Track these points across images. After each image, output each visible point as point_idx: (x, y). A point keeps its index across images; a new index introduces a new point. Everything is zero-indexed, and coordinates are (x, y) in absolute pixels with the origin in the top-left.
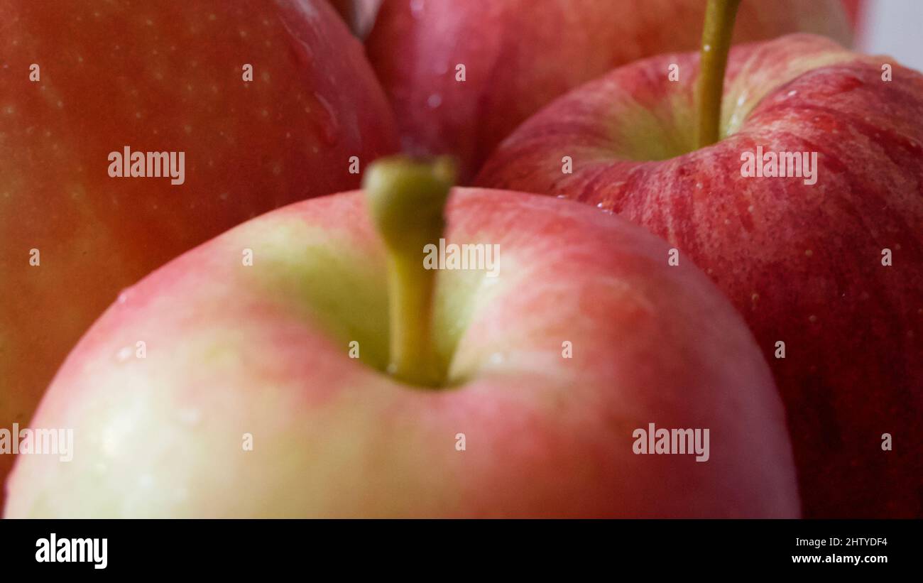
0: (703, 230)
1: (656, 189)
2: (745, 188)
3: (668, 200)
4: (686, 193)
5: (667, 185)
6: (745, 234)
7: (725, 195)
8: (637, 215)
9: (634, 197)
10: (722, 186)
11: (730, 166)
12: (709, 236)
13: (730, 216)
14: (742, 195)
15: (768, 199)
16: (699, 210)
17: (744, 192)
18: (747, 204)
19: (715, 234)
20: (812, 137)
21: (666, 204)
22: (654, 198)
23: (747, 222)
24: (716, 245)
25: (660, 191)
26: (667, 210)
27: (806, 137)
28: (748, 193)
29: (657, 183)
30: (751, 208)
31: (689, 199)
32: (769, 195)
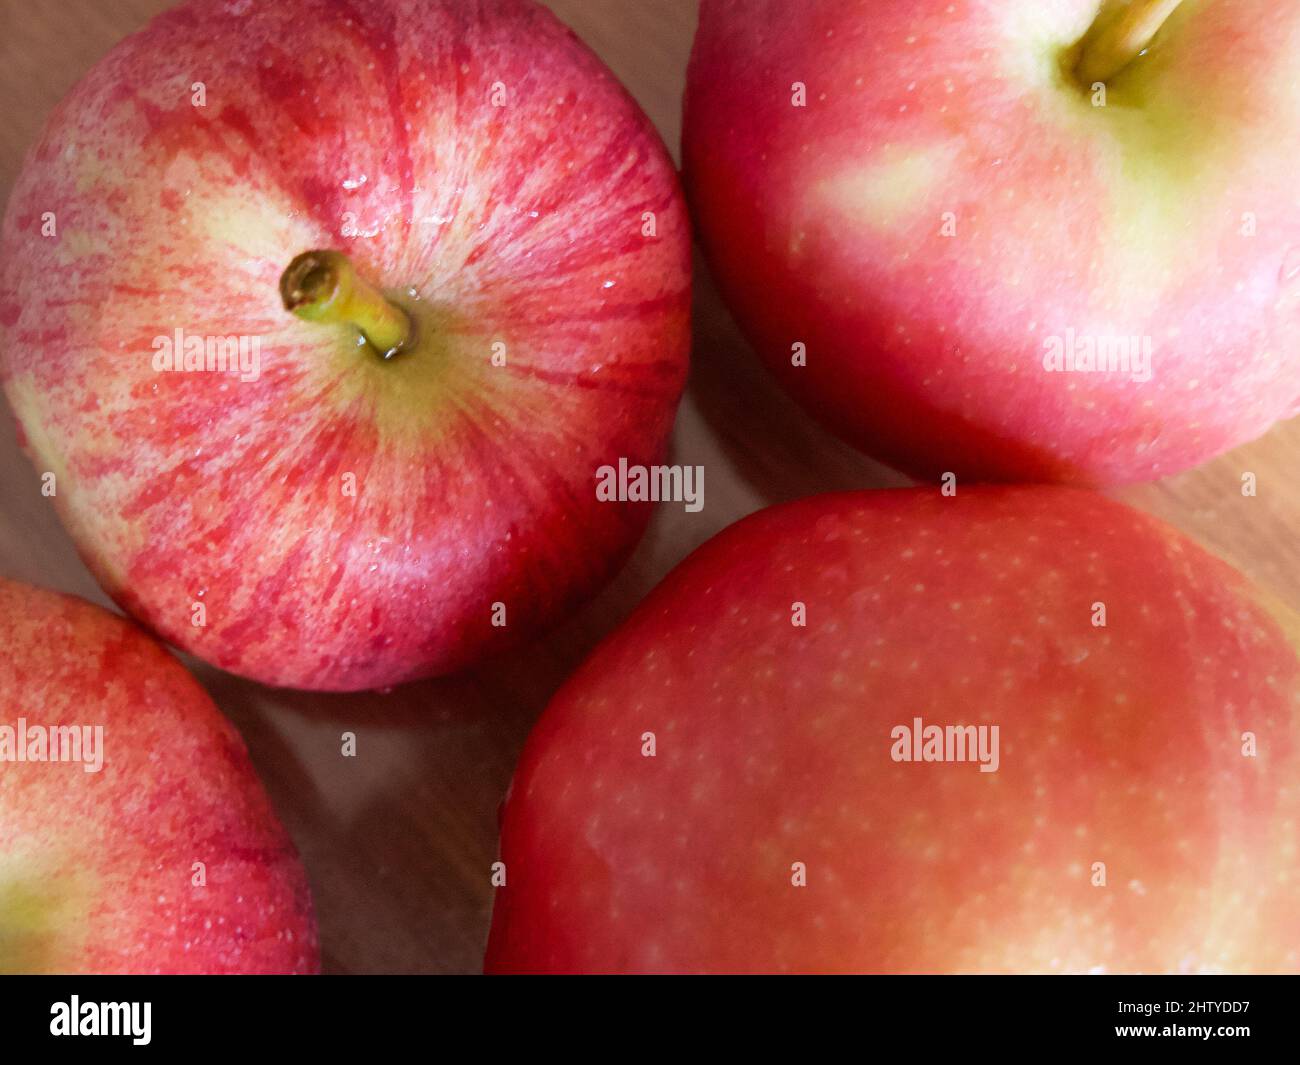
0: (605, 137)
1: (593, 215)
2: (548, 116)
3: (599, 192)
4: (584, 175)
5: (584, 206)
6: (580, 97)
7: (566, 133)
8: (624, 218)
9: (608, 237)
10: (560, 142)
11: (534, 149)
12: (605, 128)
13: (578, 117)
14: (556, 116)
15: (542, 89)
16: (593, 151)
17: (553, 115)
18: (560, 107)
19: (599, 124)
20: (450, 91)
21: (604, 190)
22: (603, 209)
23: (571, 98)
24: (605, 119)
25: (593, 208)
26: (610, 185)
27: (453, 95)
28: (551, 110)
29: (585, 220)
30: (561, 101)
31: (589, 167)
32: (540, 90)
